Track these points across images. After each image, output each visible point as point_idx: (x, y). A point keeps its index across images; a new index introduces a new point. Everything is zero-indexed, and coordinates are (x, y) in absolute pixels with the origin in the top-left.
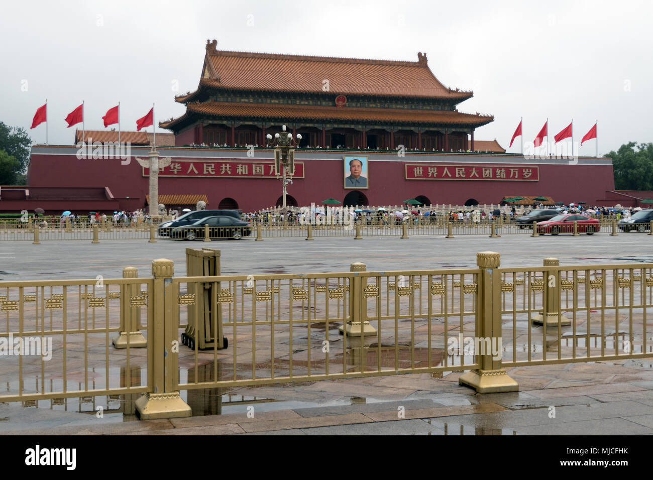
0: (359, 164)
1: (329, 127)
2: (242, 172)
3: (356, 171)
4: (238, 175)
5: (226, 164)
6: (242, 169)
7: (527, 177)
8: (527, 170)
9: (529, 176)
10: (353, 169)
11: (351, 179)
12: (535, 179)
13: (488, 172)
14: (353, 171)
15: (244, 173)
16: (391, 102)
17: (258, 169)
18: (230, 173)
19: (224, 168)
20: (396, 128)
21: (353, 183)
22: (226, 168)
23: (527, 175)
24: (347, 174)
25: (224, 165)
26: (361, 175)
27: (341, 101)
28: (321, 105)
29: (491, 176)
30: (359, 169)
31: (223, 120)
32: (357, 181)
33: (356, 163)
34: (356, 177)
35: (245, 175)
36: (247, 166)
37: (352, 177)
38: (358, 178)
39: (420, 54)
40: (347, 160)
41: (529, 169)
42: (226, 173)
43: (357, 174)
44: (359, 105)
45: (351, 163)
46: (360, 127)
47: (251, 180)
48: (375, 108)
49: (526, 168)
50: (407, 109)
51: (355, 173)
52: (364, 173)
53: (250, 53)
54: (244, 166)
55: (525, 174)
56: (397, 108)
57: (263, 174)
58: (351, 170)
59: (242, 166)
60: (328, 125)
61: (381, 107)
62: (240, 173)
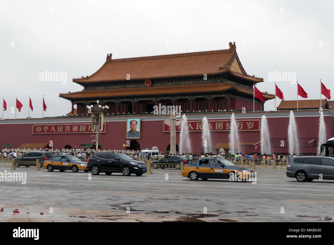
0: (135, 123)
1: (136, 100)
2: (75, 130)
3: (134, 128)
4: (73, 132)
5: (68, 126)
6: (75, 128)
7: (249, 128)
8: (250, 123)
9: (251, 127)
10: (132, 126)
11: (130, 133)
12: (257, 130)
13: (219, 125)
14: (132, 128)
15: (76, 131)
16: (182, 81)
17: (83, 128)
18: (69, 131)
19: (67, 128)
20: (176, 98)
21: (131, 135)
22: (68, 128)
23: (250, 126)
24: (129, 129)
25: (67, 126)
26: (136, 130)
27: (148, 83)
28: (140, 87)
29: (222, 128)
30: (136, 126)
31: (82, 101)
32: (134, 134)
33: (134, 123)
34: (133, 131)
35: (76, 132)
36: (77, 127)
37: (131, 131)
38: (134, 132)
39: (230, 44)
40: (129, 121)
41: (252, 122)
42: (68, 131)
43: (134, 130)
44: (162, 84)
45: (131, 122)
46: (154, 99)
47: (79, 134)
48: (171, 85)
49: (249, 122)
50: (192, 84)
51: (133, 129)
52: (138, 129)
53: (128, 59)
54: (76, 127)
55: (248, 126)
56: (186, 84)
57: (85, 131)
58: (131, 127)
59: (75, 127)
60: (135, 99)
61: (175, 84)
62: (74, 131)
